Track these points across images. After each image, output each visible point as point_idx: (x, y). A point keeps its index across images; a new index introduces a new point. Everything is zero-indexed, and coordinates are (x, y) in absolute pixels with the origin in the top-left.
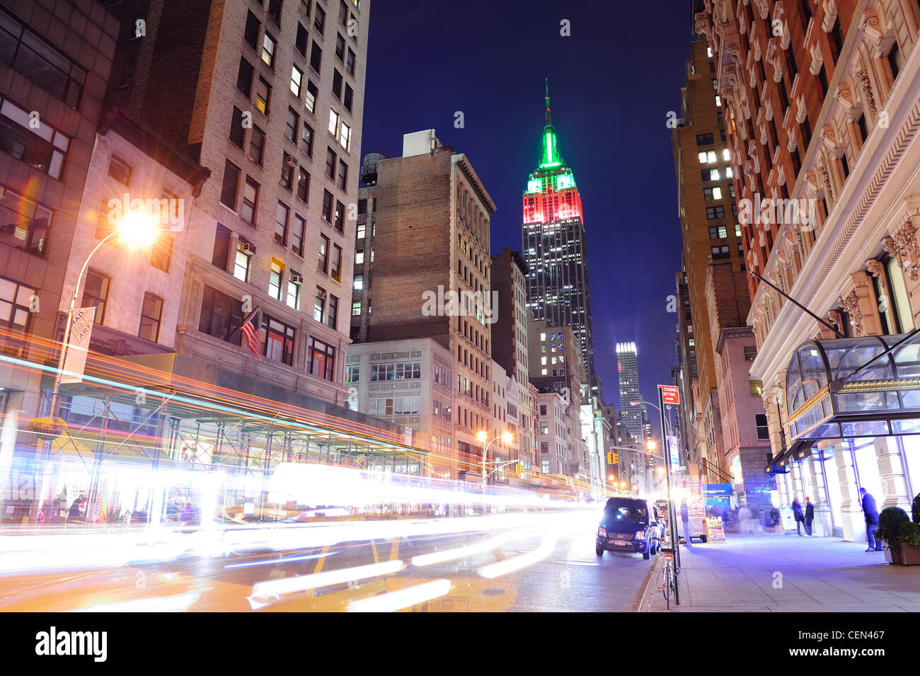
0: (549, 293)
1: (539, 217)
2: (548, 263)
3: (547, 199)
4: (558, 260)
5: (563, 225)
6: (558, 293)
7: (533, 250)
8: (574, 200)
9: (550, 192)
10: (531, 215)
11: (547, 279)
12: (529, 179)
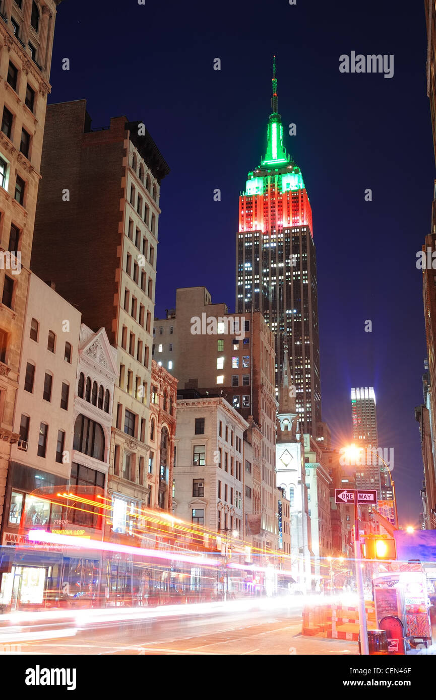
0: (267, 318)
1: (259, 225)
2: (267, 282)
3: (269, 203)
4: (280, 278)
5: (287, 236)
6: (278, 319)
7: (249, 265)
8: (302, 205)
9: (273, 194)
10: (248, 222)
11: (266, 301)
12: (247, 178)
